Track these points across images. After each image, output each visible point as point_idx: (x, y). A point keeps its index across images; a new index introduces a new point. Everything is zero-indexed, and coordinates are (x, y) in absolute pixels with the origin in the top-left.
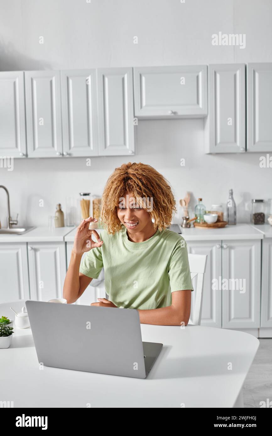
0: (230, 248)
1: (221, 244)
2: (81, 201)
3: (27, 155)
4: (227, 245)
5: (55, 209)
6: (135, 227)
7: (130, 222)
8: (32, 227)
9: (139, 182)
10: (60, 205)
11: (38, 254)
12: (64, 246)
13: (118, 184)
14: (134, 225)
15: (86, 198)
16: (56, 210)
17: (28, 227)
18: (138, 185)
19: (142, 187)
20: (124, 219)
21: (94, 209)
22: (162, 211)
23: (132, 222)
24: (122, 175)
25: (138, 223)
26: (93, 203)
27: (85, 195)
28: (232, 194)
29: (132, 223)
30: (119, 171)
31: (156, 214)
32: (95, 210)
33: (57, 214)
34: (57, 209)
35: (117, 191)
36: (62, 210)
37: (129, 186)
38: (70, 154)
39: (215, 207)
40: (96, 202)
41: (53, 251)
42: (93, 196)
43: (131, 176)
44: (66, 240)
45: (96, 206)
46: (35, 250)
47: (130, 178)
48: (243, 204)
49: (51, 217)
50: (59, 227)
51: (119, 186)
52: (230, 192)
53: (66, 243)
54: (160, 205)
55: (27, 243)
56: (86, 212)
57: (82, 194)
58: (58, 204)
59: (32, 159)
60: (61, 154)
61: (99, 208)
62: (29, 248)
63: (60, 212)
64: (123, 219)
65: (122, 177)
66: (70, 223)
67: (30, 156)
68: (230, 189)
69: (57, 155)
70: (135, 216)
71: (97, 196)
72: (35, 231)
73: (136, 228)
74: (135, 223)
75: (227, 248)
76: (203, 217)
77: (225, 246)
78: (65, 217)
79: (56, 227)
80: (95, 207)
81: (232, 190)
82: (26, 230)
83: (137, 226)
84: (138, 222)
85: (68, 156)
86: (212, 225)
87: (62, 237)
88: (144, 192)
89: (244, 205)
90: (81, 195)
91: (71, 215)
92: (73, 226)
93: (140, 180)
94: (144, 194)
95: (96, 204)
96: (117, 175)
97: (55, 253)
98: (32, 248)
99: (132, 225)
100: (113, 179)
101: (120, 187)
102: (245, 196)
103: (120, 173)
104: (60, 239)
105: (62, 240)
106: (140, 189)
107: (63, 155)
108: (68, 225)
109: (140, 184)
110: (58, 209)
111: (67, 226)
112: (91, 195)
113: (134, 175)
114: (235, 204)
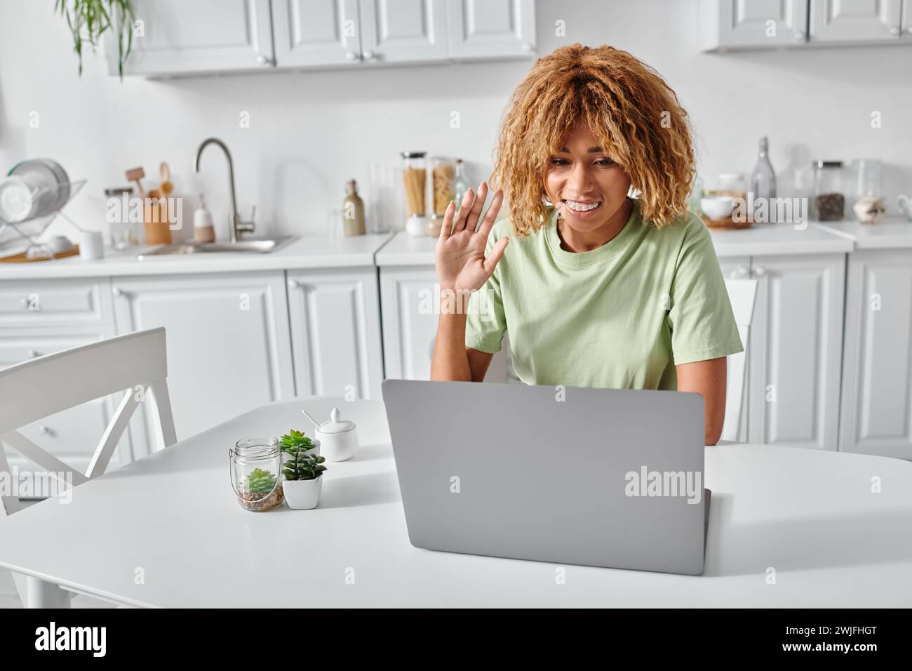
0: (771, 275)
1: (749, 265)
2: (404, 172)
3: (274, 62)
4: (763, 267)
5: (343, 192)
6: (588, 216)
7: (582, 198)
8: (288, 237)
9: (617, 88)
10: (354, 183)
11: (313, 297)
12: (373, 276)
13: (560, 93)
14: (591, 207)
15: (418, 164)
16: (344, 195)
17: (281, 238)
18: (614, 97)
19: (624, 100)
20: (561, 193)
21: (435, 190)
22: (669, 172)
23: (587, 199)
24: (563, 71)
25: (600, 204)
26: (434, 176)
27: (415, 156)
28: (765, 148)
29: (587, 203)
30: (553, 64)
31: (654, 179)
32: (439, 193)
33: (350, 206)
34: (347, 191)
35: (557, 113)
36: (361, 194)
37: (591, 97)
38: (378, 57)
39: (726, 179)
40: (441, 173)
41: (349, 289)
42: (434, 159)
43: (596, 73)
44: (379, 263)
45: (441, 185)
46: (306, 289)
47: (593, 79)
48: (791, 172)
49: (335, 213)
50: (354, 235)
51: (562, 98)
52: (763, 143)
53: (378, 269)
54: (667, 155)
55: (286, 273)
56: (419, 196)
57: (407, 154)
58: (350, 178)
59: (287, 71)
60: (357, 57)
61: (449, 187)
62: (291, 283)
63: (356, 198)
64: (559, 192)
65: (567, 76)
66: (380, 226)
67: (283, 62)
68: (762, 136)
69: (349, 58)
70: (596, 183)
71: (442, 159)
72: (296, 245)
73: (594, 216)
74: (592, 203)
75: (763, 276)
76: (699, 204)
77: (759, 271)
78: (367, 213)
79: (346, 236)
80: (438, 185)
81: (766, 139)
82: (277, 244)
83: (598, 212)
84: (600, 200)
85: (374, 61)
86: (722, 223)
87: (371, 256)
88: (630, 118)
89: (792, 174)
90: (404, 157)
91: (380, 207)
92: (386, 232)
93: (621, 82)
94: (629, 121)
95: (441, 178)
96: (550, 73)
97: (353, 294)
98: (298, 285)
99: (584, 208)
100: (540, 83)
101: (566, 100)
102: (796, 154)
103: (557, 68)
104: (365, 259)
105: (370, 262)
106: (619, 105)
107: (362, 58)
108: (376, 229)
109: (621, 95)
110: (351, 192)
111: (373, 232)
112: (428, 157)
113: (602, 69)
114: (773, 171)
